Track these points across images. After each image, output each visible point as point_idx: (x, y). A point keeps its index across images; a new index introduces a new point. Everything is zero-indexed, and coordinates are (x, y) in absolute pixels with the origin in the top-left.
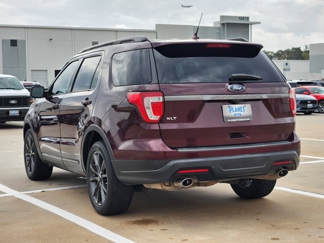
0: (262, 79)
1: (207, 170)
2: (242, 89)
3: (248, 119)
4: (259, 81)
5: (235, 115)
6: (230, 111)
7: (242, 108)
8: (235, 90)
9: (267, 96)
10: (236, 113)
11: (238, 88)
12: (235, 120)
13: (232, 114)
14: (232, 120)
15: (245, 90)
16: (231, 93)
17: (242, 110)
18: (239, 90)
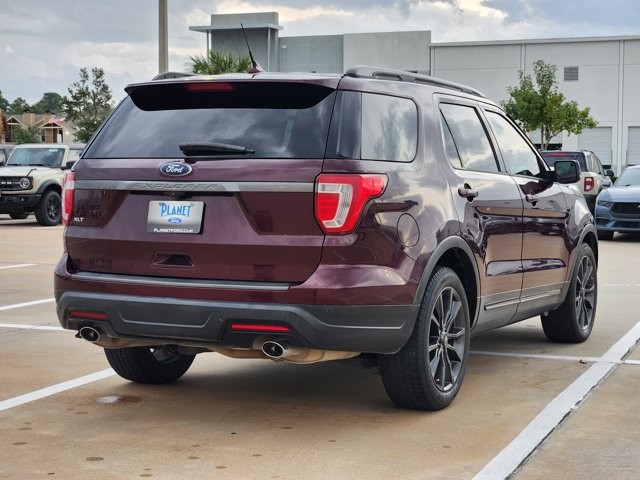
0: (253, 153)
1: (106, 317)
2: (184, 171)
3: (191, 231)
5: (169, 220)
6: (163, 212)
7: (187, 209)
8: (170, 173)
9: (239, 186)
10: (173, 216)
11: (176, 170)
12: (166, 231)
13: (165, 219)
14: (162, 230)
15: (192, 173)
16: (164, 178)
17: (186, 212)
18: (177, 173)
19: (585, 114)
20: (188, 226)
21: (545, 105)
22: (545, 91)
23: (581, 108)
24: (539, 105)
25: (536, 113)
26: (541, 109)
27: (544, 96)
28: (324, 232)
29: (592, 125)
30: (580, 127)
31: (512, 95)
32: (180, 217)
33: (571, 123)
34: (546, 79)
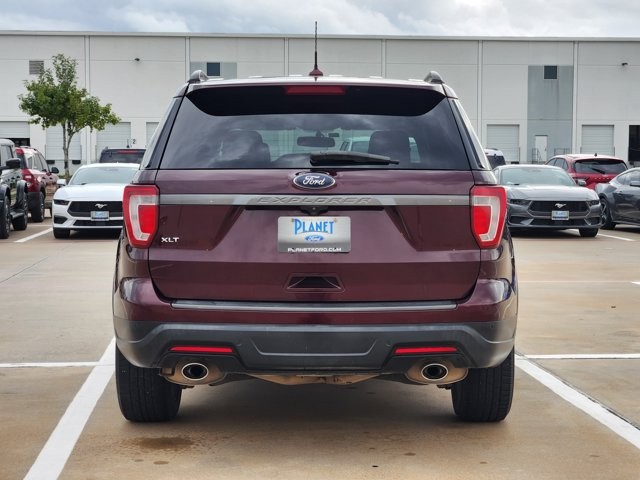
0: (397, 163)
1: (230, 350)
2: (326, 184)
3: (339, 250)
4: (390, 166)
5: (307, 239)
6: (297, 229)
7: (328, 225)
8: (308, 185)
9: (396, 200)
10: (310, 234)
11: (317, 181)
12: (305, 250)
13: (301, 236)
14: (299, 250)
15: (335, 185)
16: (299, 191)
17: (328, 229)
18: (317, 185)
19: (107, 110)
20: (335, 245)
21: (68, 100)
22: (66, 86)
23: (102, 104)
24: (62, 100)
25: (60, 108)
26: (64, 104)
27: (65, 91)
28: (479, 245)
29: (114, 121)
30: (102, 123)
31: (29, 89)
32: (319, 234)
33: (94, 118)
34: (67, 74)
